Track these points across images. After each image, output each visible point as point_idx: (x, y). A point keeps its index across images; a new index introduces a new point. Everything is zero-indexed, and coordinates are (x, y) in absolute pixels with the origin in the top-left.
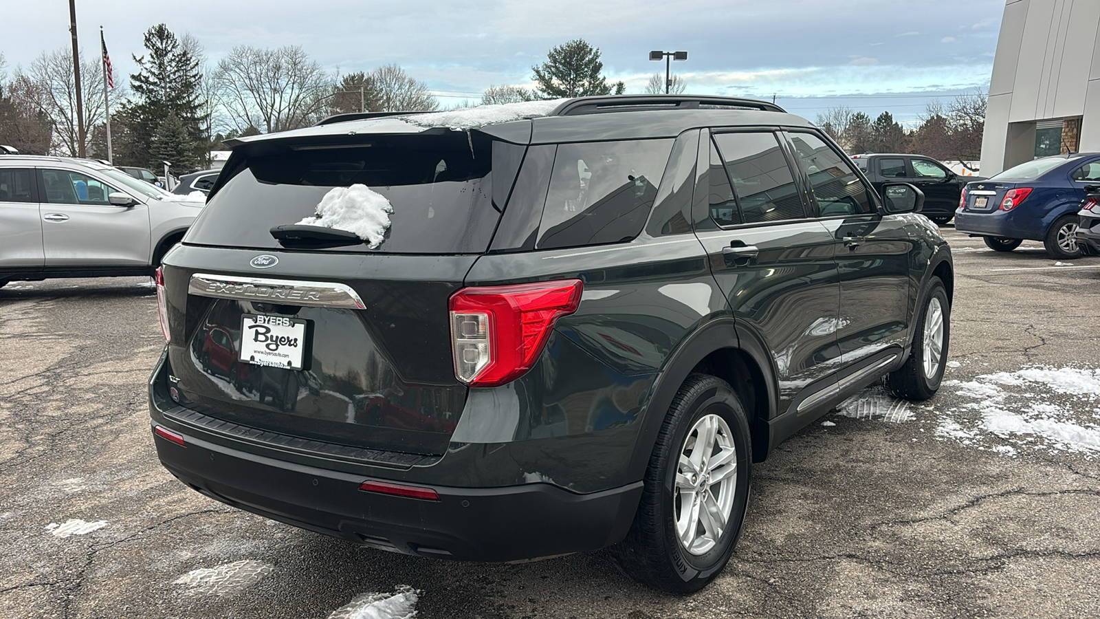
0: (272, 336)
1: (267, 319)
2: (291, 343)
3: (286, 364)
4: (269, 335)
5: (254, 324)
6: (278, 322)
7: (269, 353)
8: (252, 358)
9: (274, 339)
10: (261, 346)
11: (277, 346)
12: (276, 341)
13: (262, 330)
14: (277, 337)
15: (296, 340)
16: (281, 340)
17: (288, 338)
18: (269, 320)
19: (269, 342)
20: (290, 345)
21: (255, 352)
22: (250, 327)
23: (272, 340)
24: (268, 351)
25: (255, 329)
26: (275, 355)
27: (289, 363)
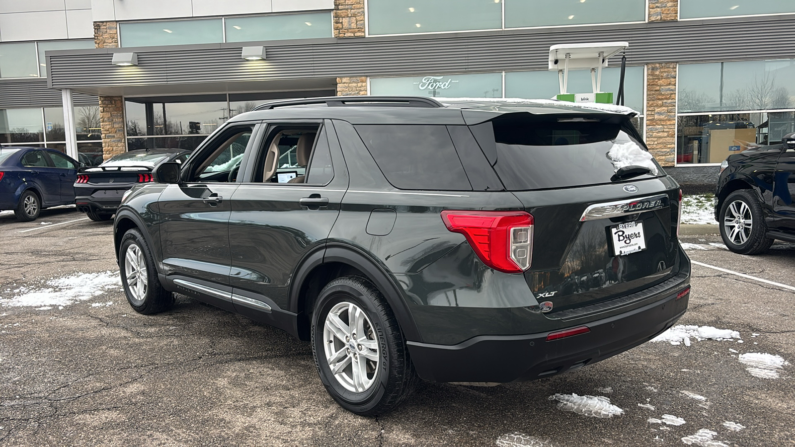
0: (626, 235)
1: (624, 226)
2: (637, 235)
3: (638, 249)
4: (624, 235)
5: (617, 231)
6: (629, 225)
7: (627, 246)
8: (621, 252)
9: (627, 237)
10: (622, 243)
11: (630, 240)
12: (629, 238)
13: (621, 233)
14: (629, 235)
15: (639, 233)
16: (631, 236)
17: (635, 233)
18: (625, 226)
19: (625, 239)
20: (637, 237)
21: (620, 248)
22: (615, 234)
23: (626, 238)
24: (626, 245)
25: (617, 234)
26: (630, 246)
27: (639, 248)
